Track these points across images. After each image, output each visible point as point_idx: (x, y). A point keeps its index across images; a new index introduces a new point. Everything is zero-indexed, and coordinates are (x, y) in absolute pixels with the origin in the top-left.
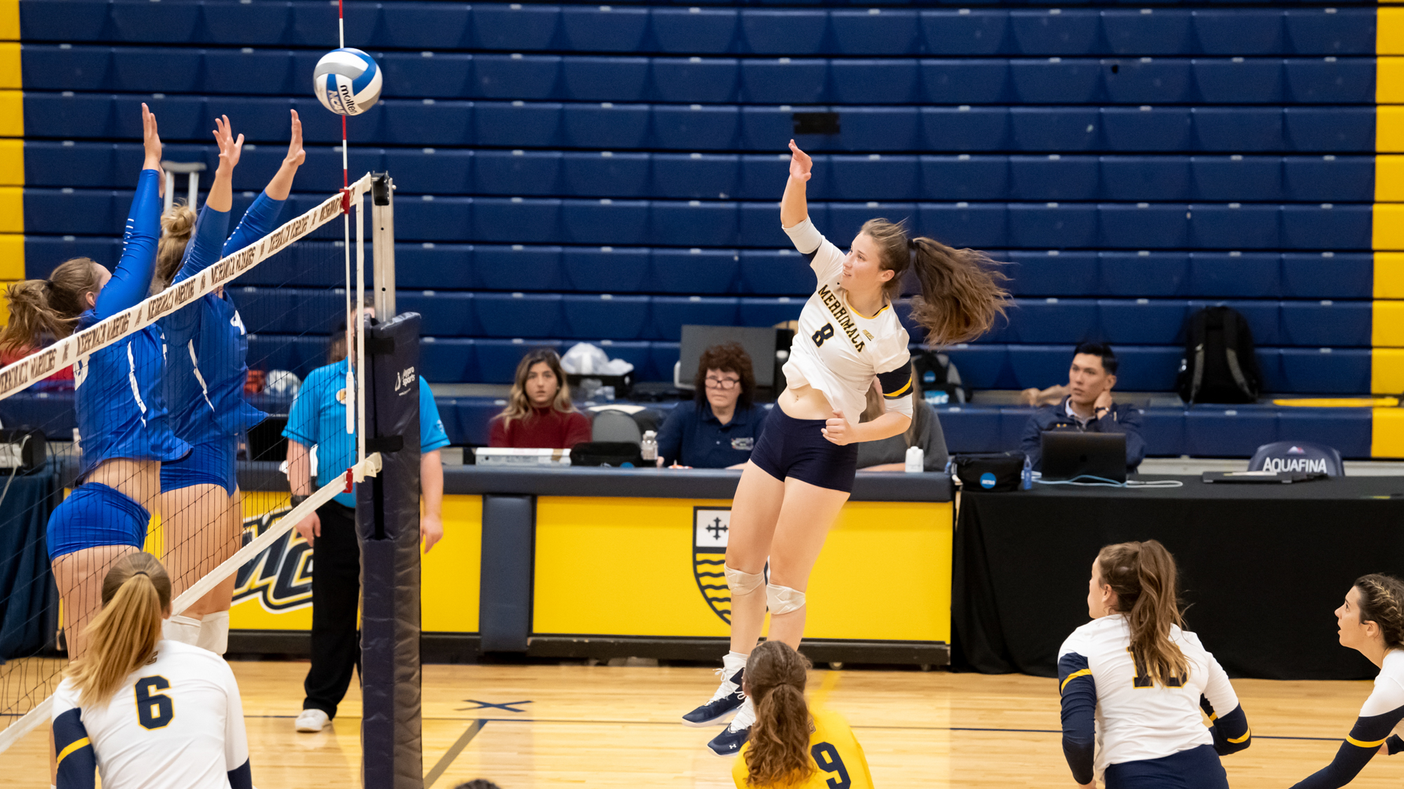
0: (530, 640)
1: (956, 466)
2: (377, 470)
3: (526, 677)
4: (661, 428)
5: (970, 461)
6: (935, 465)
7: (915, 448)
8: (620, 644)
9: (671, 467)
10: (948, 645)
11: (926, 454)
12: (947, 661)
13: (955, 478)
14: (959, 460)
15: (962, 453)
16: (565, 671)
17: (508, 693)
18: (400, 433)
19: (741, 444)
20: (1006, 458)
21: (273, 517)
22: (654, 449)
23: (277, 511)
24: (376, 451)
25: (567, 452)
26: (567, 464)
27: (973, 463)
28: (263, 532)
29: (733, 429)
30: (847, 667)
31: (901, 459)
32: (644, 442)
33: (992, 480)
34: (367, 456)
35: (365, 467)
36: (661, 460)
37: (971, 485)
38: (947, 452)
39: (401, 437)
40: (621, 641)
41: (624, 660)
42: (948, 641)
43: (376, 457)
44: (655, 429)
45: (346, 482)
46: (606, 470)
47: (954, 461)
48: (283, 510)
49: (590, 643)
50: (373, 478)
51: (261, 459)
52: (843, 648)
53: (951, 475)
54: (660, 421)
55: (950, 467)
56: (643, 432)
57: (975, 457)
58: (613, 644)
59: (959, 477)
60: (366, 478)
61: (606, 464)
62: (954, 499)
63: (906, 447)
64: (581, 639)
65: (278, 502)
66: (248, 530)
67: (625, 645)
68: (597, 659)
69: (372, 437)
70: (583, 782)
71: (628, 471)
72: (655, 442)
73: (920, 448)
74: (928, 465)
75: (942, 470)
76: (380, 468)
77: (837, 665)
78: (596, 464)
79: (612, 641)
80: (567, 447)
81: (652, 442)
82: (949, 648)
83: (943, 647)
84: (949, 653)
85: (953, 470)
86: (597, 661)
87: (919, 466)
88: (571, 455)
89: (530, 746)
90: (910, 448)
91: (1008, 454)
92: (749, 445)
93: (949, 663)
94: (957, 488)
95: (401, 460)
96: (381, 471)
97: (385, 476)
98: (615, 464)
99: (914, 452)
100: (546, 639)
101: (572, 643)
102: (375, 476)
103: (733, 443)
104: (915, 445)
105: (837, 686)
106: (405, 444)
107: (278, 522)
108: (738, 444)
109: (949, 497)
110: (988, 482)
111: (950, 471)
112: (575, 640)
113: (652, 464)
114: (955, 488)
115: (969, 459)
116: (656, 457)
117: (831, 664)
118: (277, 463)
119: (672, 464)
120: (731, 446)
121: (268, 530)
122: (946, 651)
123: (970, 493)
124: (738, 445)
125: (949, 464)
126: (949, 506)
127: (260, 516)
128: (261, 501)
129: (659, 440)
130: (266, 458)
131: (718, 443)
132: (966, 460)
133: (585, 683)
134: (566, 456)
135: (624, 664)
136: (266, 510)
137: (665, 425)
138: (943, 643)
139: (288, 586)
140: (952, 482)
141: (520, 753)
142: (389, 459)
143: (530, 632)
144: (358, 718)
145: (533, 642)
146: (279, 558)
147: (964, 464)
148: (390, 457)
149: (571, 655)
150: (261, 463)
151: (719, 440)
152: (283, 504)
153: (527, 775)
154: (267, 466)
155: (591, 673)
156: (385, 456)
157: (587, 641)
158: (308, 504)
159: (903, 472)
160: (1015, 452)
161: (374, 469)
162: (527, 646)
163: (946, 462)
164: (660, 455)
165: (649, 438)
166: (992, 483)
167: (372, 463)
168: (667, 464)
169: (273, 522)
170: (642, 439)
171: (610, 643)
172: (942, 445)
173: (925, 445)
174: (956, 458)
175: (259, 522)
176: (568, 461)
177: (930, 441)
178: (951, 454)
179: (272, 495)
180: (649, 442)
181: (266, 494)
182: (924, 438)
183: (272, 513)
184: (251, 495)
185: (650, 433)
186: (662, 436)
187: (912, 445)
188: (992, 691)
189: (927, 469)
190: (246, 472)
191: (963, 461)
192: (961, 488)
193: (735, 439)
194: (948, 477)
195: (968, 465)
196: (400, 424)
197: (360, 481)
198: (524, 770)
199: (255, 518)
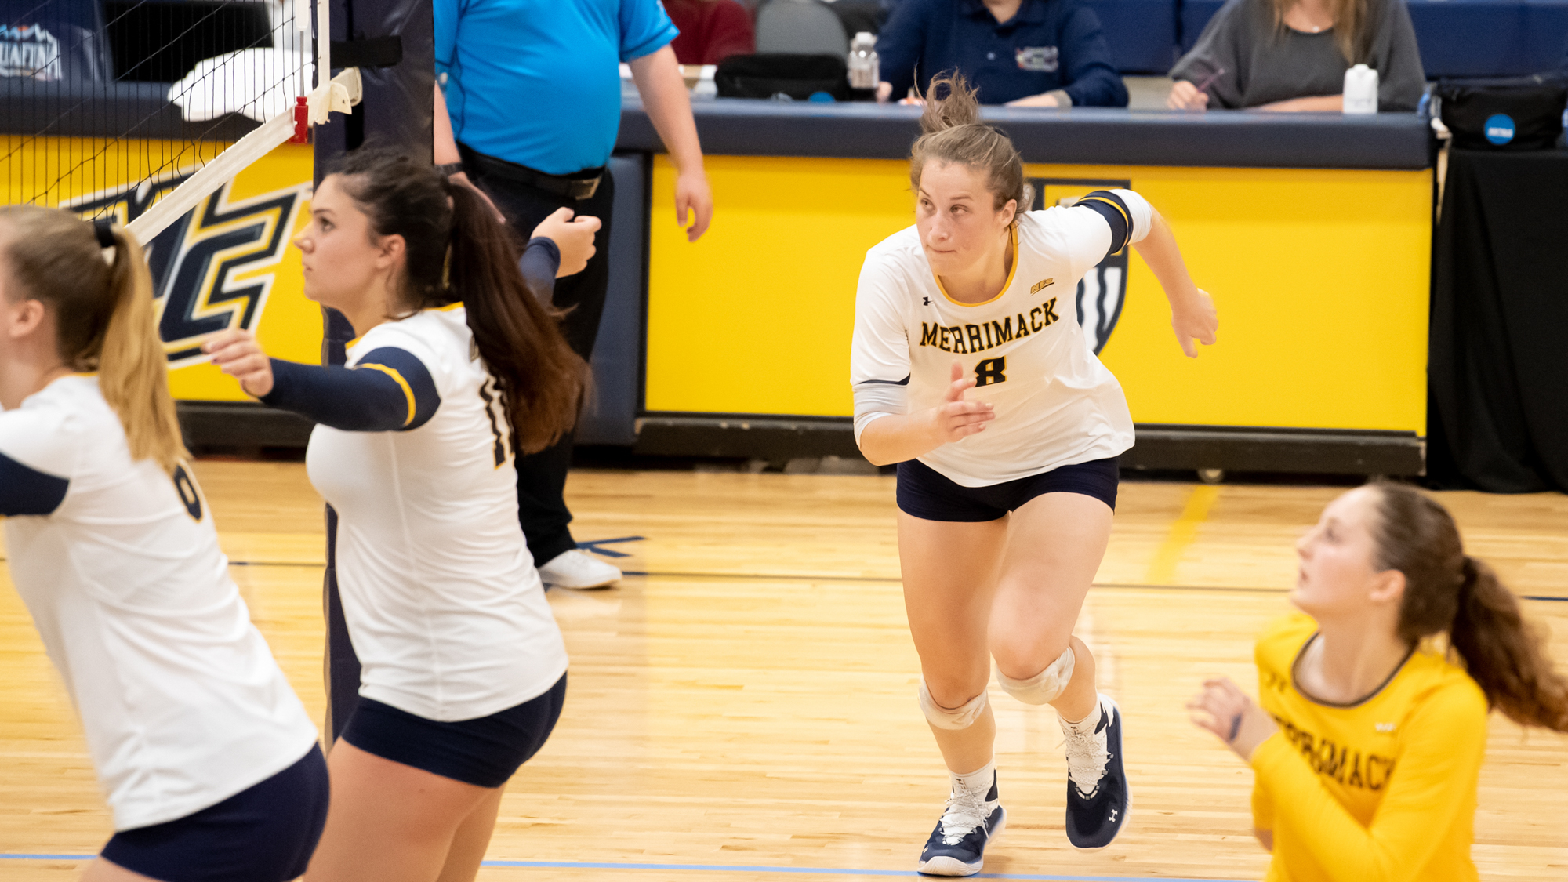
0: (640, 423)
1: (1440, 101)
2: (353, 101)
3: (633, 492)
4: (885, 29)
5: (1467, 93)
6: (1400, 100)
7: (1361, 68)
8: (807, 432)
9: (903, 102)
10: (1420, 439)
11: (1383, 79)
12: (1419, 469)
13: (1438, 125)
14: (1446, 91)
15: (1451, 77)
16: (704, 482)
17: (599, 523)
18: (396, 31)
19: (1035, 60)
20: (1535, 85)
21: (156, 189)
22: (872, 69)
23: (166, 175)
24: (350, 65)
25: (709, 71)
26: (709, 95)
27: (1471, 96)
28: (139, 214)
29: (1019, 31)
30: (1231, 478)
31: (1335, 88)
32: (853, 54)
33: (1507, 127)
34: (333, 75)
35: (332, 94)
36: (885, 89)
37: (1467, 138)
38: (1421, 75)
39: (398, 40)
40: (811, 426)
41: (814, 462)
42: (1422, 431)
43: (351, 76)
44: (874, 30)
45: (296, 123)
46: (781, 107)
47: (1436, 93)
48: (176, 175)
49: (753, 431)
50: (346, 116)
51: (132, 78)
52: (1223, 443)
53: (1429, 119)
54: (883, 16)
55: (1428, 105)
56: (851, 35)
57: (1476, 85)
58: (795, 432)
59: (1445, 121)
60: (333, 115)
61: (781, 96)
62: (1433, 164)
63: (1347, 65)
64: (735, 423)
65: (167, 159)
66: (110, 211)
67: (817, 434)
68: (765, 459)
69: (343, 39)
70: (739, 687)
71: (823, 108)
72: (874, 55)
73: (1372, 66)
74: (1386, 98)
75: (1410, 109)
76: (359, 97)
77: (1213, 474)
78: (764, 94)
79: (793, 426)
80: (710, 63)
81: (868, 54)
82: (1423, 445)
83: (1412, 442)
84: (1423, 453)
85: (1434, 109)
86: (764, 464)
87: (1369, 101)
88: (718, 78)
89: (640, 620)
90: (1352, 67)
91: (1538, 79)
92: (1049, 61)
93: (1423, 473)
94: (1441, 143)
95: (398, 82)
96: (361, 104)
97: (367, 112)
98: (800, 96)
99: (1361, 75)
100: (670, 422)
101: (719, 430)
102: (349, 112)
103: (1021, 58)
104: (1362, 62)
105: (1213, 515)
106: (405, 54)
107: (168, 195)
108: (1031, 59)
109: (1425, 161)
110: (1500, 131)
111: (1427, 112)
112: (724, 424)
113: (868, 95)
114: (1436, 144)
115: (1464, 89)
116: (874, 81)
117: (1201, 473)
118: (164, 86)
119: (905, 96)
120: (1014, 62)
121: (148, 211)
122: (1418, 449)
123: (1468, 153)
124: (1029, 61)
125: (1426, 97)
126: (1425, 176)
127: (132, 185)
128: (134, 157)
129: (879, 49)
130: (142, 76)
131: (991, 56)
132: (1457, 92)
133: (743, 504)
134: (707, 80)
135: (814, 471)
136: (145, 173)
137: (892, 21)
138: (1412, 435)
139: (185, 318)
140: (1432, 132)
141: (621, 633)
142: (375, 81)
143: (640, 411)
144: (320, 565)
145: (646, 429)
146: (170, 263)
147: (1454, 98)
148: (379, 76)
149: (717, 453)
150: (133, 87)
151: (992, 50)
152: (175, 162)
153: (633, 675)
154: (144, 90)
155: (753, 484)
156: (367, 73)
157: (745, 425)
158: (223, 162)
159: (1339, 113)
160: (1550, 75)
161: (348, 98)
162: (634, 435)
163: (1420, 94)
164: (884, 77)
165: (862, 47)
166: (1507, 133)
167: (344, 88)
168: (897, 95)
169: (158, 195)
170: (849, 49)
171: (788, 431)
172: (1413, 63)
173: (1382, 62)
174: (1439, 87)
175: (130, 196)
176: (711, 88)
177: (1391, 52)
178: (1430, 78)
179: (155, 146)
180: (863, 54)
181: (144, 144)
182: (1380, 48)
183: (155, 179)
184: (115, 145)
185: (865, 38)
186: (886, 45)
187: (1356, 62)
188: (1503, 526)
189: (1384, 107)
190: (106, 101)
191: (1452, 92)
192: (1448, 144)
193: (1022, 49)
194: (1422, 122)
195: (1463, 100)
196: (396, 15)
197: (321, 122)
198: (630, 665)
199: (123, 189)
